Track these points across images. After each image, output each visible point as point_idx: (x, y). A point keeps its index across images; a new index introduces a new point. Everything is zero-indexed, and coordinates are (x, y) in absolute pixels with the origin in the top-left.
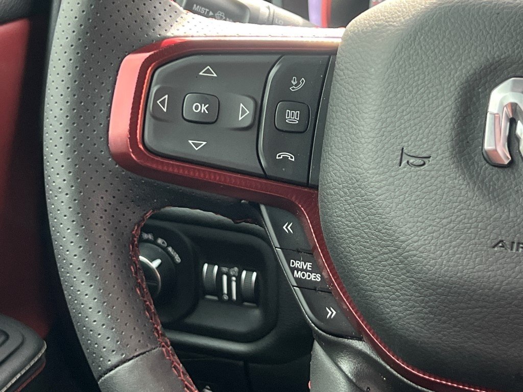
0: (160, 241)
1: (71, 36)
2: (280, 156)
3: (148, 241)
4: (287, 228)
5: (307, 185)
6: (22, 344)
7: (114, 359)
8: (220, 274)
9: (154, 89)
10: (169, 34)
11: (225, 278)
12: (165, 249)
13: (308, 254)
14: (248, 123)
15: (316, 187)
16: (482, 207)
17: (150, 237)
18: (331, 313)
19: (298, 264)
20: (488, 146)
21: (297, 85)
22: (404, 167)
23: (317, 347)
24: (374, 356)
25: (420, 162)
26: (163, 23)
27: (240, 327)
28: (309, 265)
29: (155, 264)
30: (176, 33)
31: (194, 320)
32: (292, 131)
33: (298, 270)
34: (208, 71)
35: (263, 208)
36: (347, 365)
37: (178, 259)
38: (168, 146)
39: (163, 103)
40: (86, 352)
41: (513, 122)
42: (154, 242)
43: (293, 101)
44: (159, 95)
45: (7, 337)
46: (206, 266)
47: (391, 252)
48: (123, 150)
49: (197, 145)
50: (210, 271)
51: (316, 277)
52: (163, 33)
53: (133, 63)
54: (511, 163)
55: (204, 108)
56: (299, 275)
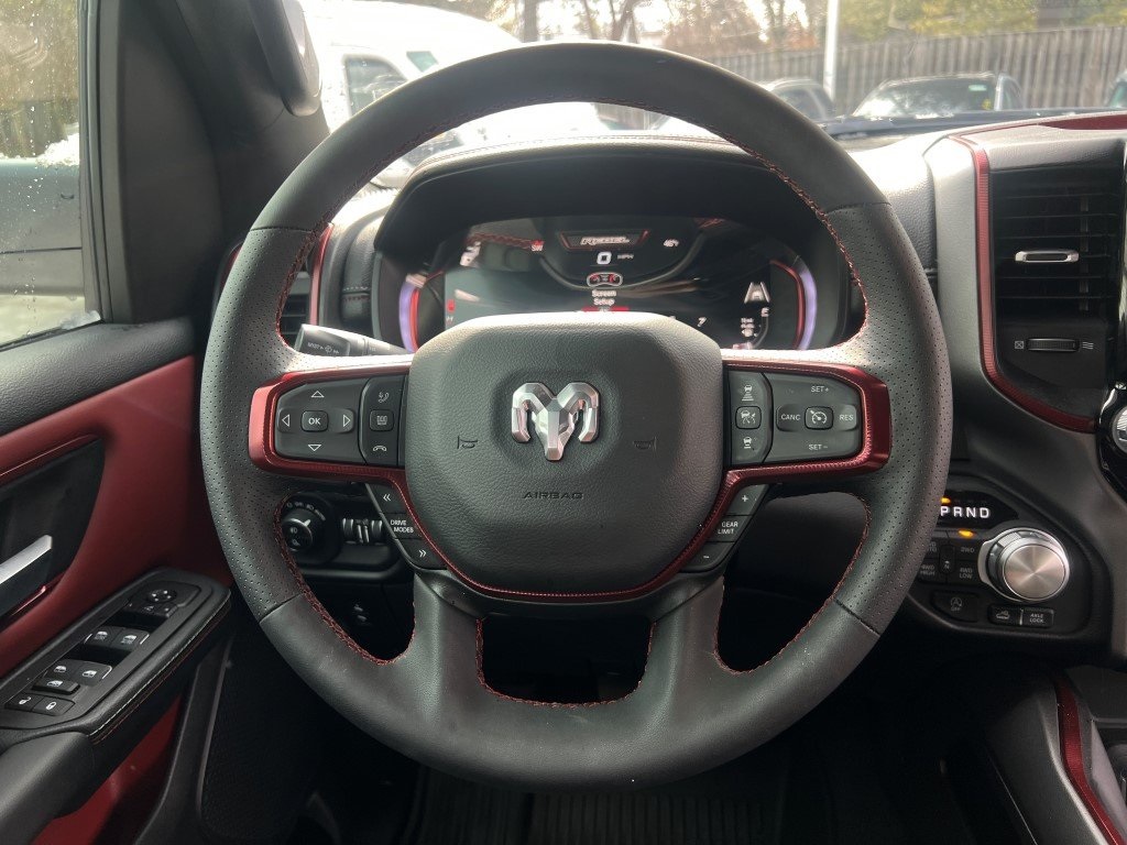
0: (308, 506)
1: (214, 379)
2: (377, 448)
3: (299, 507)
4: (386, 498)
5: (397, 467)
6: (212, 593)
7: (270, 606)
8: (355, 525)
9: (279, 411)
10: (287, 371)
11: (359, 527)
12: (313, 512)
13: (403, 514)
14: (349, 429)
15: (403, 467)
16: (514, 471)
17: (301, 504)
18: (423, 553)
19: (396, 522)
20: (515, 429)
21: (383, 398)
22: (461, 450)
23: (417, 578)
24: (455, 579)
25: (470, 444)
26: (282, 363)
27: (374, 561)
28: (404, 522)
29: (306, 524)
30: (292, 369)
31: (340, 559)
32: (383, 430)
33: (396, 526)
34: (318, 395)
35: (368, 486)
36: (437, 589)
37: (323, 518)
38: (293, 450)
39: (286, 420)
40: (248, 603)
41: (529, 413)
42: (304, 508)
43: (382, 410)
44: (282, 415)
45: (200, 590)
46: (345, 520)
47: (457, 508)
48: (260, 456)
49: (314, 447)
50: (348, 523)
51: (410, 530)
52: (283, 370)
53: (262, 394)
54: (531, 440)
55: (317, 421)
56: (397, 530)
